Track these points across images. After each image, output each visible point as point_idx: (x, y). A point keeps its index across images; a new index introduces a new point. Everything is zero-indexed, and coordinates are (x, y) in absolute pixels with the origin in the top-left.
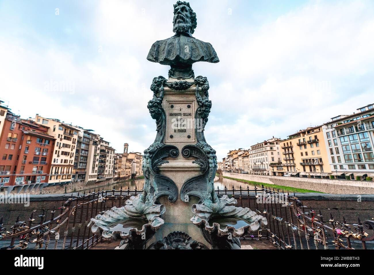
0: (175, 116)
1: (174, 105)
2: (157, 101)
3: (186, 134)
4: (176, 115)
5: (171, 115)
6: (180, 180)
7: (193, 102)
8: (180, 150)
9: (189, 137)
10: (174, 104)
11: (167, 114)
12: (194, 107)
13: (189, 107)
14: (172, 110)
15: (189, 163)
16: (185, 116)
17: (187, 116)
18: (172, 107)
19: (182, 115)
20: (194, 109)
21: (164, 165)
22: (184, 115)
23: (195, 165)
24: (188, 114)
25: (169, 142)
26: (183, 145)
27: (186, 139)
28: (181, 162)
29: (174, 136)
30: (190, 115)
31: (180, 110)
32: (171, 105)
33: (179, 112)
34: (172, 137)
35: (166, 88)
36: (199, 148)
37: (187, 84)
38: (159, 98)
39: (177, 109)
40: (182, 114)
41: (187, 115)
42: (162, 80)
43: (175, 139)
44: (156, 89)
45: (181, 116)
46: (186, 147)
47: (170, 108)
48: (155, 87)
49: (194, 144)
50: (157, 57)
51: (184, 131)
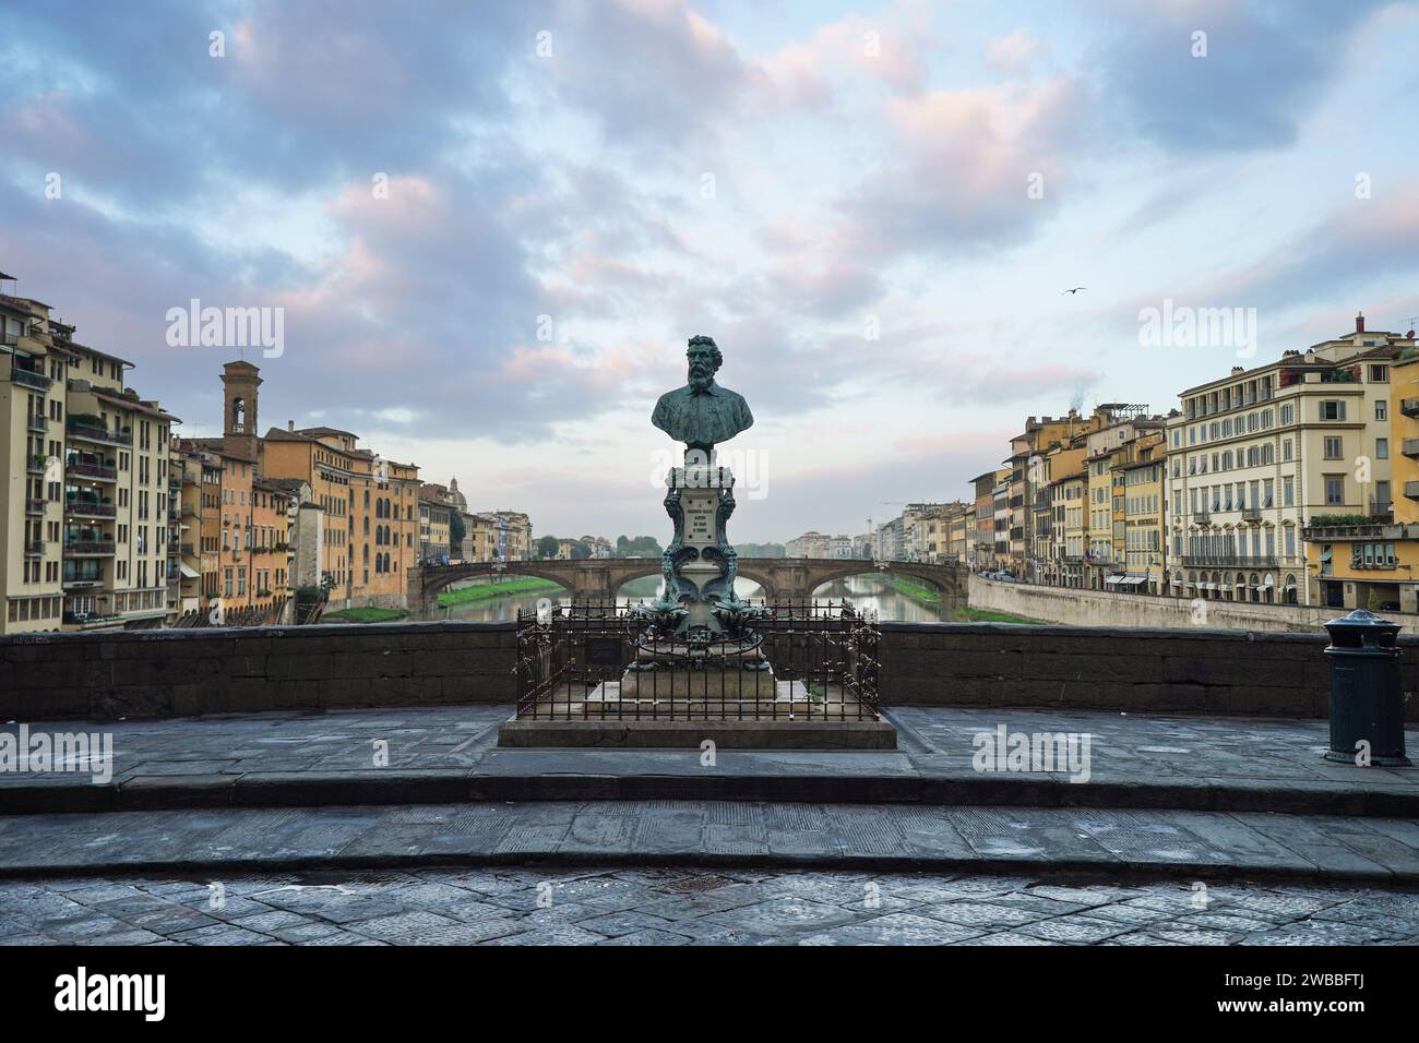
0: (694, 513)
1: (692, 500)
2: (673, 498)
3: (706, 534)
4: (696, 511)
5: (689, 512)
6: (700, 581)
8: (700, 551)
9: (709, 537)
11: (685, 510)
12: (715, 503)
13: (709, 502)
14: (691, 506)
15: (710, 566)
18: (691, 502)
19: (702, 512)
20: (715, 505)
21: (684, 567)
22: (704, 512)
23: (716, 567)
25: (688, 543)
26: (704, 546)
27: (706, 540)
28: (700, 564)
29: (693, 536)
30: (711, 512)
31: (700, 506)
32: (689, 500)
33: (698, 508)
34: (690, 537)
36: (720, 550)
39: (697, 504)
40: (702, 510)
41: (707, 512)
43: (695, 540)
46: (706, 549)
47: (689, 505)
48: (670, 482)
49: (714, 546)
51: (704, 530)
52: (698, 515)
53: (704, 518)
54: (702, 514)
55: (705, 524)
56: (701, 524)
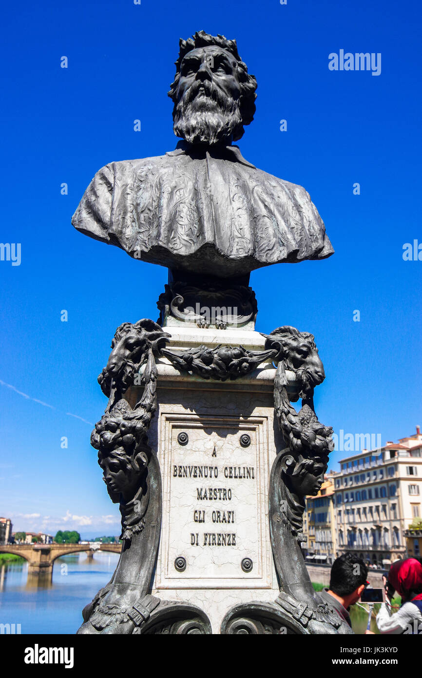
0: (195, 476)
1: (189, 431)
2: (134, 423)
3: (235, 555)
4: (197, 472)
5: (179, 472)
7: (261, 422)
8: (216, 619)
9: (247, 566)
10: (191, 430)
11: (165, 469)
12: (265, 445)
14: (182, 452)
16: (231, 477)
17: (240, 477)
18: (183, 441)
19: (221, 476)
20: (266, 451)
22: (228, 473)
24: (242, 471)
25: (171, 585)
27: (237, 576)
29: (189, 561)
30: (249, 473)
31: (214, 454)
32: (177, 431)
33: (208, 461)
34: (181, 564)
35: (166, 368)
36: (295, 622)
37: (246, 361)
38: (141, 412)
39: (202, 448)
40: (221, 469)
41: (237, 473)
42: (152, 337)
43: (193, 576)
44: (129, 369)
45: (216, 477)
46: (239, 612)
47: (175, 443)
48: (125, 365)
49: (268, 599)
50: (121, 232)
51: (228, 540)
52: (204, 483)
53: (226, 494)
54: (221, 482)
55: (228, 518)
56: (218, 517)
